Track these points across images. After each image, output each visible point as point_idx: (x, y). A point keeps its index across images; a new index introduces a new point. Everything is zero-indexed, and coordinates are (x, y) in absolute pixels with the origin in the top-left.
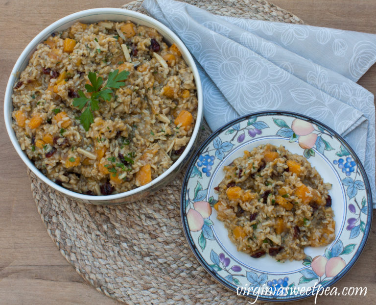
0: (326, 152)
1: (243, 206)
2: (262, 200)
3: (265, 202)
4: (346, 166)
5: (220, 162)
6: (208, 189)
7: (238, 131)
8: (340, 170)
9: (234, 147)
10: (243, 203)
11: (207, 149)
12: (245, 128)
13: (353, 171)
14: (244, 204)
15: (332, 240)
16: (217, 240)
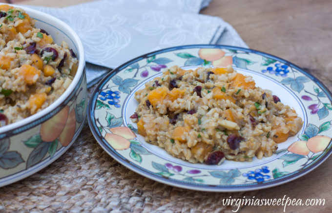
0: (248, 67)
1: (174, 105)
2: (195, 93)
3: (199, 94)
4: (278, 71)
5: (128, 96)
6: (122, 117)
7: (138, 69)
8: (274, 76)
9: (139, 82)
10: (173, 101)
11: (107, 86)
12: (146, 66)
13: (288, 72)
14: (175, 101)
15: (300, 125)
16: (154, 154)
